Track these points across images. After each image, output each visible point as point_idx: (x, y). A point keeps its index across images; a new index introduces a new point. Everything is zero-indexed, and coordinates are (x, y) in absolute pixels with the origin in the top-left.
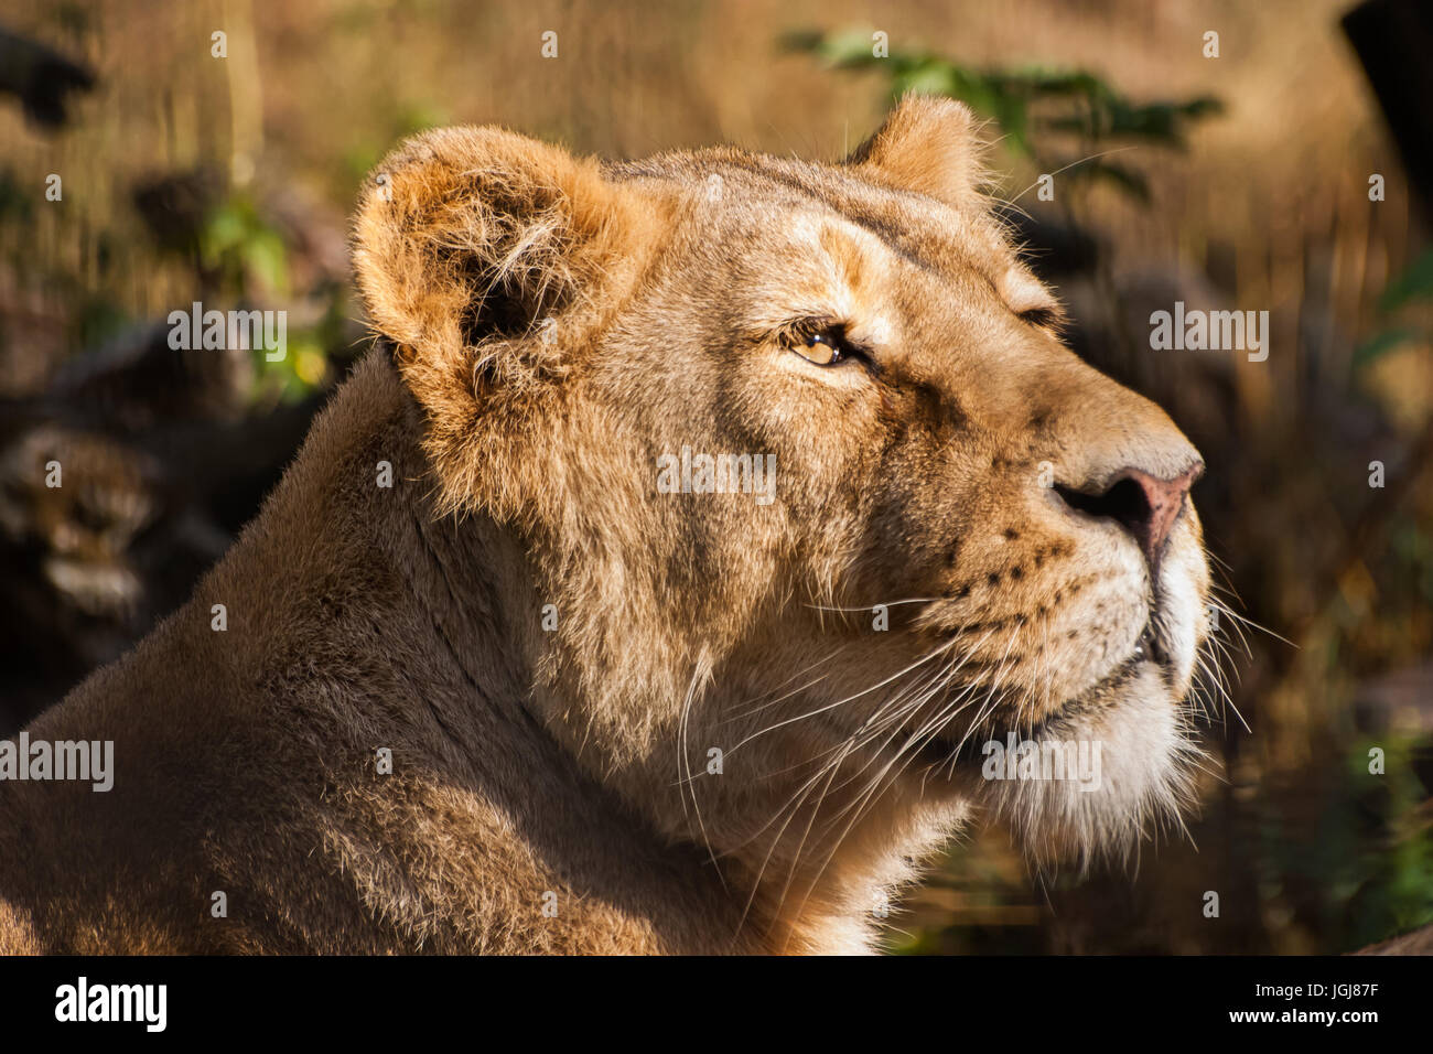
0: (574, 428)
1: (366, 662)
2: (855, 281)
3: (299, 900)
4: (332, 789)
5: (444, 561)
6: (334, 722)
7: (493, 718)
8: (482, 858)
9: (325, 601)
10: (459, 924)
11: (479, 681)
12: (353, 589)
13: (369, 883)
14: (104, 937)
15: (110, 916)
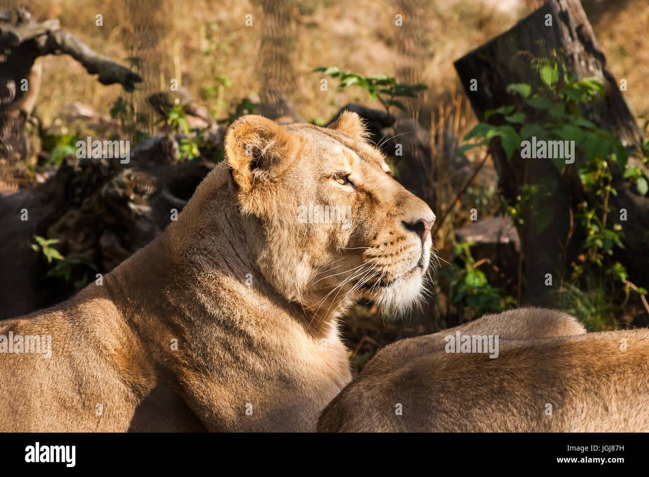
0: (279, 195)
1: (209, 250)
2: (351, 164)
3: (191, 310)
4: (199, 282)
5: (233, 225)
6: (200, 265)
7: (242, 265)
8: (237, 301)
9: (200, 234)
10: (232, 318)
11: (240, 256)
12: (207, 232)
13: (209, 307)
14: (141, 318)
15: (142, 312)
